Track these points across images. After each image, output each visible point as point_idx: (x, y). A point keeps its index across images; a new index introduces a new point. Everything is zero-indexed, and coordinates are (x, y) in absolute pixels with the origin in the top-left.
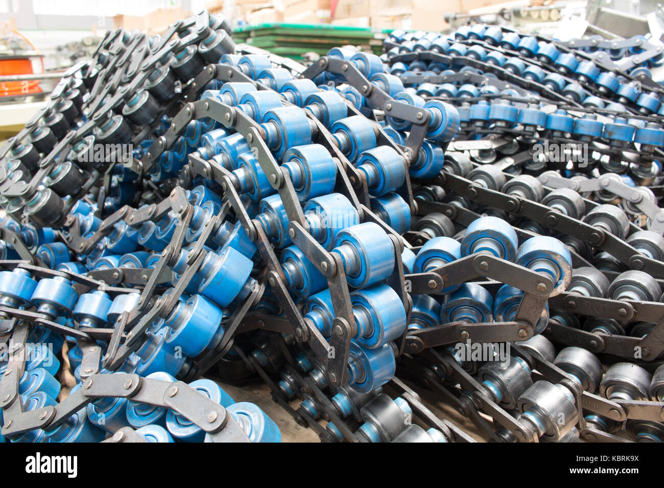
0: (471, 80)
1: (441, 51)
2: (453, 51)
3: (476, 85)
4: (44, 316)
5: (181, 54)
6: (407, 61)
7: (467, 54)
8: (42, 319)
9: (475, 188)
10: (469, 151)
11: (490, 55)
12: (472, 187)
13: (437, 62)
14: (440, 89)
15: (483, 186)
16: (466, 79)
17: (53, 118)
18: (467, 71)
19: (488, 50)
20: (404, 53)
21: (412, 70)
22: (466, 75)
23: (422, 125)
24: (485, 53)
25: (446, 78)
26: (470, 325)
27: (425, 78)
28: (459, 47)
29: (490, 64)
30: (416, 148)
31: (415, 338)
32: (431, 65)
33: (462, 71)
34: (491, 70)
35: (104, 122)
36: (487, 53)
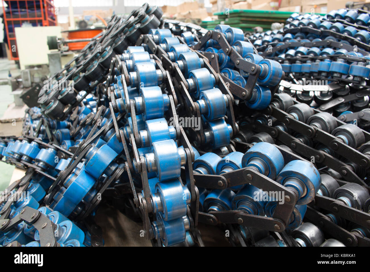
0: (332, 45)
1: (315, 26)
2: (323, 26)
3: (335, 49)
4: (40, 169)
5: (131, 29)
6: (293, 32)
7: (331, 28)
8: (39, 170)
9: (289, 118)
10: (314, 92)
11: (346, 29)
12: (286, 118)
13: (312, 34)
14: (310, 50)
15: (295, 118)
16: (328, 44)
17: (80, 62)
18: (330, 39)
19: (346, 26)
20: (292, 27)
21: (296, 38)
22: (328, 41)
23: (255, 75)
24: (343, 27)
25: (315, 43)
26: (244, 214)
27: (302, 43)
28: (326, 24)
29: (346, 34)
30: (250, 90)
31: (212, 216)
32: (309, 35)
33: (326, 39)
34: (346, 39)
35: (88, 66)
36: (345, 27)
